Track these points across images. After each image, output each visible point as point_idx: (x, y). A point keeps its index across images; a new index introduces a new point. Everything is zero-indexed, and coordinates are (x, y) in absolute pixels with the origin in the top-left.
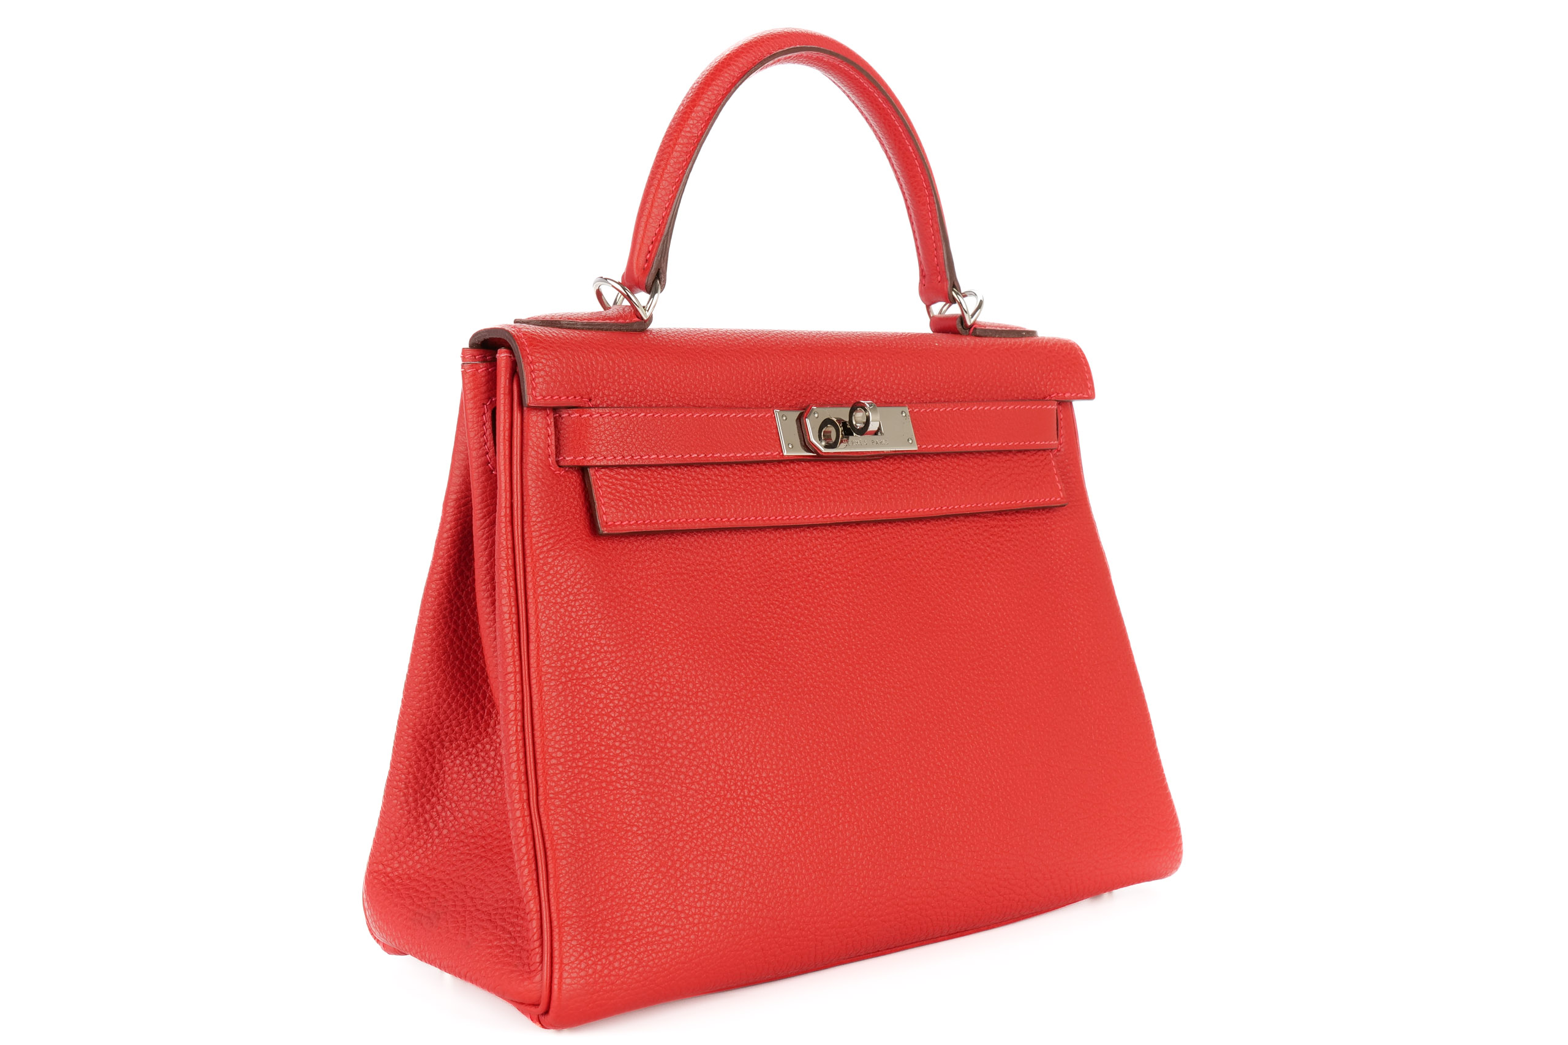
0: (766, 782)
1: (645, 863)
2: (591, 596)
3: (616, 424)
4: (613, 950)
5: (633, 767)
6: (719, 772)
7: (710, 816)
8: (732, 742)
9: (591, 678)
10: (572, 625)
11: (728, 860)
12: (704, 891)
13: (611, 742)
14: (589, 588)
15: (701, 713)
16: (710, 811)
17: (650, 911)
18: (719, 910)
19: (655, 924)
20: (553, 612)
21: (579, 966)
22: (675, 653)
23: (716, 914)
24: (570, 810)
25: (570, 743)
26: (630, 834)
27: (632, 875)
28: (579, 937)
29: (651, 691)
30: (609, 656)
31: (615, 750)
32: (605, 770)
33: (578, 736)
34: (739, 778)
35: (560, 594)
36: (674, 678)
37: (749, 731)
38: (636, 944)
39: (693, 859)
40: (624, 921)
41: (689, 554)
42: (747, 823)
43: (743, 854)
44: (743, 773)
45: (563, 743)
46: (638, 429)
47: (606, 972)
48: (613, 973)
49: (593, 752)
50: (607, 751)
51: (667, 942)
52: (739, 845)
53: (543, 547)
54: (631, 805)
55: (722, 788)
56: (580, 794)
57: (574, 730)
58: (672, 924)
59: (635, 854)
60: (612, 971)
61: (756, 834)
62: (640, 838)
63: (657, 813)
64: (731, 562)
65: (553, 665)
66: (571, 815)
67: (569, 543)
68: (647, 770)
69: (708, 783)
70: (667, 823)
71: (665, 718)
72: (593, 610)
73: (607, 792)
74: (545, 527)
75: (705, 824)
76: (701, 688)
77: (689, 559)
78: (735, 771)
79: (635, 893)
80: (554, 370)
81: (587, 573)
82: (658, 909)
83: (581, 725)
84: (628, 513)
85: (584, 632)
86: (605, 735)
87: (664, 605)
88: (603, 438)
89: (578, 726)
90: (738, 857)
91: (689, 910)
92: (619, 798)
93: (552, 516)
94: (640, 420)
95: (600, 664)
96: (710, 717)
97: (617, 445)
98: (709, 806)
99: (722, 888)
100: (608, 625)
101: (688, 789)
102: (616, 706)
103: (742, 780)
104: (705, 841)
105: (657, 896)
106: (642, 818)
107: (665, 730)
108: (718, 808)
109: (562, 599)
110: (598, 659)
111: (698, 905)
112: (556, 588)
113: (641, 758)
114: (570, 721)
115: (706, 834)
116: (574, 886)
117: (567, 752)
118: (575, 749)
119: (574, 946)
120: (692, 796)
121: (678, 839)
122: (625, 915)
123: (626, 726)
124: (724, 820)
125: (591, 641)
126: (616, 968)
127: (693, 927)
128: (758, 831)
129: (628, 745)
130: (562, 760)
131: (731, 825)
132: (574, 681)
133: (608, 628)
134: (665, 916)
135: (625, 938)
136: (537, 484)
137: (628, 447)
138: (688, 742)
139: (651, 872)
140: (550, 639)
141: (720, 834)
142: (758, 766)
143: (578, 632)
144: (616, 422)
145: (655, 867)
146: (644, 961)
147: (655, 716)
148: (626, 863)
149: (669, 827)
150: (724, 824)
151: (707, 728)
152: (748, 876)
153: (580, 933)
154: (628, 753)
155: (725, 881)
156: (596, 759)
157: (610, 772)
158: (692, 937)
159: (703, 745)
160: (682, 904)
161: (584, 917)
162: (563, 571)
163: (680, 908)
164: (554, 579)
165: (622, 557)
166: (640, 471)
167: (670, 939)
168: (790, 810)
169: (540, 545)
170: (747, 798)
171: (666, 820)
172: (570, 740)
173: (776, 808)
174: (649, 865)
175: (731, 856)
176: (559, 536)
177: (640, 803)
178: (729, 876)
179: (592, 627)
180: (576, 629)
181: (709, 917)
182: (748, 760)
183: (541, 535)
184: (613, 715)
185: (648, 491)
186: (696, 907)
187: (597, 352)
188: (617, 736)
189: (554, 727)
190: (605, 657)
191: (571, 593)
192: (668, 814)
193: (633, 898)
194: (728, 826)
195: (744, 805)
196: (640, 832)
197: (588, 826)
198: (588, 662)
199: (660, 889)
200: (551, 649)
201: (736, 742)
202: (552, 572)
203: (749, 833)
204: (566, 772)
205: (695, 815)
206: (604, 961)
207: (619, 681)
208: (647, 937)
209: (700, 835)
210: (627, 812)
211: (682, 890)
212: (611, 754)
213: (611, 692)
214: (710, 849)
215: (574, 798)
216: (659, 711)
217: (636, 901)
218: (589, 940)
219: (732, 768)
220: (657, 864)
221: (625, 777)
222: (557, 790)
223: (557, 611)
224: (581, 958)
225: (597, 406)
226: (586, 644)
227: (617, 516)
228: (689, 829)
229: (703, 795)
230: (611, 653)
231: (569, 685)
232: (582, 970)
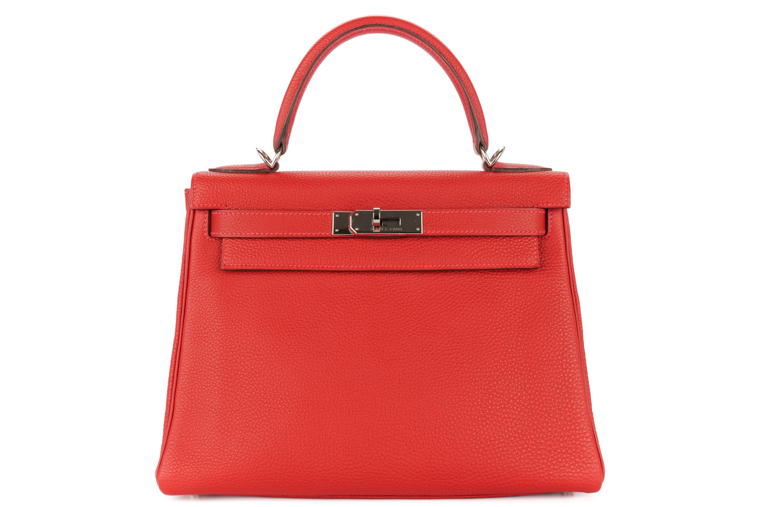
0: (287, 397)
1: (214, 426)
2: (214, 298)
3: (234, 217)
4: (188, 464)
5: (218, 381)
6: (263, 389)
7: (253, 410)
8: (273, 375)
9: (207, 337)
10: (202, 311)
11: (257, 432)
12: (240, 445)
13: (210, 368)
14: (213, 294)
15: (259, 359)
16: (254, 407)
17: (210, 449)
18: (246, 455)
19: (211, 455)
20: (195, 305)
21: (169, 467)
22: (253, 329)
23: (244, 457)
24: (187, 396)
25: (193, 366)
26: (210, 412)
27: (207, 431)
28: (174, 454)
29: (236, 346)
30: (217, 327)
31: (212, 371)
32: (205, 380)
33: (197, 363)
34: (273, 393)
35: (199, 296)
36: (249, 341)
37: (284, 371)
38: (200, 463)
39: (239, 429)
40: (198, 451)
41: (276, 282)
42: (272, 415)
43: (265, 430)
44: (276, 391)
45: (189, 365)
46: (245, 220)
47: (182, 473)
48: (186, 474)
49: (202, 372)
50: (208, 372)
51: (215, 465)
52: (265, 426)
53: (195, 274)
54: (214, 398)
55: (263, 397)
56: (193, 390)
57: (196, 360)
58: (220, 457)
59: (211, 421)
60: (185, 473)
61: (275, 422)
62: (214, 414)
63: (226, 404)
64: (300, 287)
65: (191, 329)
66: (187, 399)
67: (208, 273)
68: (225, 383)
69: (256, 393)
70: (230, 410)
71: (240, 360)
72: (213, 305)
73: (204, 390)
74: (198, 265)
75: (250, 413)
76: (263, 347)
77: (275, 284)
78: (272, 390)
79: (206, 439)
80: (205, 192)
81: (214, 287)
82: (214, 449)
83: (199, 358)
84: (237, 260)
85: (208, 315)
86: (208, 364)
87: (253, 305)
88: (227, 224)
89: (198, 358)
90: (262, 432)
91: (230, 452)
92: (210, 394)
93: (202, 260)
94: (247, 215)
95: (212, 331)
96: (264, 361)
97: (234, 228)
98: (254, 405)
99: (250, 445)
100: (220, 313)
101: (245, 395)
102: (216, 351)
103: (275, 395)
104: (247, 421)
105: (216, 443)
106: (218, 405)
107: (239, 365)
108: (258, 406)
109: (200, 299)
110: (212, 328)
111: (235, 450)
112: (198, 293)
113: (224, 377)
114: (194, 356)
115: (249, 418)
116: (179, 431)
117: (190, 370)
118: (194, 369)
119: (170, 458)
120: (246, 399)
121: (234, 418)
122: (199, 448)
123: (219, 361)
124: (260, 413)
125: (210, 319)
126: (188, 472)
127: (230, 460)
128: (276, 420)
129: (218, 370)
130: (188, 373)
131: (263, 415)
132: (200, 338)
133: (220, 314)
134: (217, 453)
135: (196, 459)
136: (197, 245)
137: (239, 228)
138: (249, 373)
139: (216, 431)
140: (192, 317)
141: (256, 419)
142: (285, 389)
143: (205, 315)
144: (233, 217)
145: (219, 429)
146: (202, 472)
147: (235, 358)
148: (206, 425)
149: (230, 412)
150: (259, 414)
151: (261, 367)
152: (265, 441)
153: (175, 453)
154: (217, 374)
155: (252, 442)
156: (203, 375)
157: (208, 382)
158: (229, 465)
159: (257, 375)
160: (227, 449)
161: (180, 446)
162: (202, 286)
163: (225, 450)
164: (198, 289)
165: (237, 281)
166: (249, 240)
167: (217, 464)
168: (297, 413)
169: (194, 273)
170: (275, 404)
171: (230, 408)
172: (193, 364)
173: (290, 411)
174: (216, 428)
175: (258, 430)
176: (204, 269)
177: (218, 398)
178: (255, 440)
179: (211, 313)
180: (204, 313)
181: (240, 457)
182: (280, 385)
183: (195, 268)
184: (214, 355)
185: (251, 250)
186: (234, 451)
187: (231, 184)
188: (214, 365)
189: (187, 358)
190: (216, 327)
191: (204, 296)
192: (231, 405)
193: (204, 442)
194: (261, 415)
195: (272, 407)
196: (215, 412)
197: (193, 405)
198: (207, 329)
199: (218, 440)
200: (191, 321)
201: (275, 376)
202: (197, 286)
203: (271, 421)
204: (189, 379)
205: (245, 408)
206: (182, 468)
207: (220, 340)
208: (206, 461)
209: (245, 418)
210: (211, 401)
211: (229, 442)
212: (210, 373)
213: (215, 344)
214: (249, 425)
215: (190, 391)
216: (238, 356)
217: (205, 443)
218: (178, 457)
219: (270, 388)
220: (220, 428)
221: (214, 385)
222: (183, 386)
223: (197, 304)
224: (172, 464)
225: (229, 209)
226: (208, 321)
227: (231, 262)
228: (241, 414)
229: (252, 399)
230: (219, 326)
231: (197, 339)
232: (171, 469)
